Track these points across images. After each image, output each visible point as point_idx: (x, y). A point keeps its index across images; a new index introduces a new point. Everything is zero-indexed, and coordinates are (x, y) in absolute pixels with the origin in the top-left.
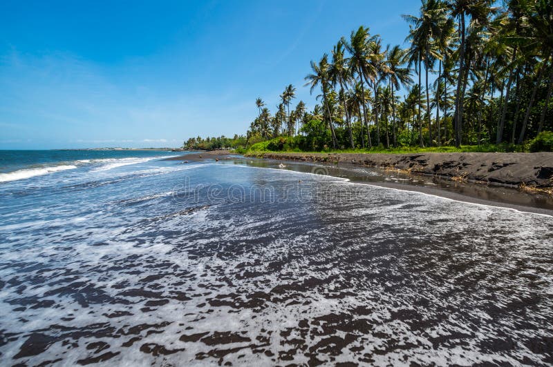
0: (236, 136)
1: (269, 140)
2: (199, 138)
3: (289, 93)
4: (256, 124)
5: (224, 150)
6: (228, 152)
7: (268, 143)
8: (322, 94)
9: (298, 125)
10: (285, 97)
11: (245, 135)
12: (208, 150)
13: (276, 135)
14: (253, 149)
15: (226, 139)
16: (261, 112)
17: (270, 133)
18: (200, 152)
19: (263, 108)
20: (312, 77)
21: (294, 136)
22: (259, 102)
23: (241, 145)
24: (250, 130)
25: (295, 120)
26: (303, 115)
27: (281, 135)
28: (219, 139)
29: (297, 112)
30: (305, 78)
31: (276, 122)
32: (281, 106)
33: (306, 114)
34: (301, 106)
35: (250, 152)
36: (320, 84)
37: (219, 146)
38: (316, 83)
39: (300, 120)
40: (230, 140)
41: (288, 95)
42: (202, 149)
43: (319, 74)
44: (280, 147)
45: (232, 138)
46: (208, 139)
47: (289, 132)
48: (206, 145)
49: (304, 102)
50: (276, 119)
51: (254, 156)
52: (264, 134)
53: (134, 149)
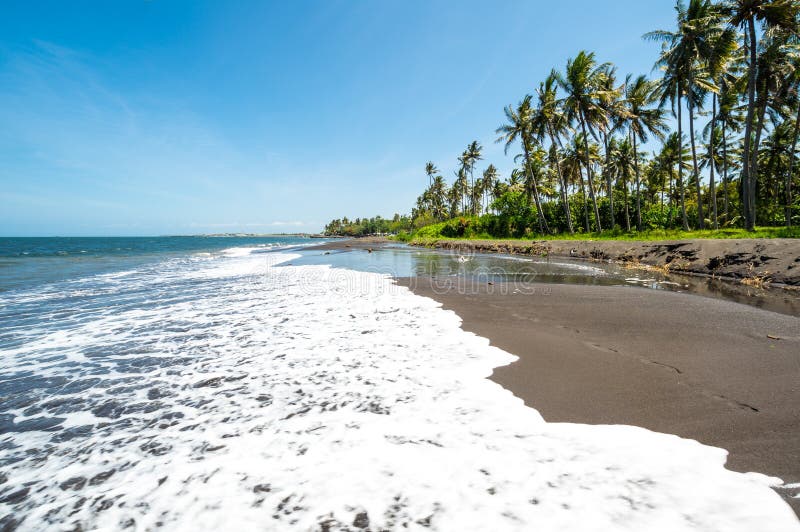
0: (397, 216)
1: (444, 221)
2: (345, 220)
3: (473, 153)
4: (425, 199)
5: (379, 237)
6: (385, 239)
7: (442, 225)
8: (523, 153)
9: (487, 200)
10: (466, 159)
11: (409, 215)
12: (358, 236)
13: (453, 215)
14: (421, 235)
15: (382, 221)
16: (433, 182)
17: (445, 211)
18: (347, 239)
19: (435, 176)
20: (508, 129)
21: (480, 215)
22: (430, 168)
23: (404, 229)
24: (416, 207)
25: (481, 191)
26: (494, 185)
27: (461, 214)
28: (372, 220)
29: (485, 181)
30: (498, 131)
31: (455, 194)
32: (460, 173)
33: (497, 184)
34: (491, 171)
35: (417, 239)
36: (519, 138)
37: (373, 231)
38: (513, 137)
39: (489, 192)
40: (388, 221)
41: (472, 156)
42: (350, 234)
43: (518, 125)
44: (460, 232)
45: (391, 218)
46: (358, 221)
47: (472, 210)
48: (355, 230)
49: (495, 166)
50: (454, 191)
51: (422, 245)
52: (436, 213)
53: (260, 234)
